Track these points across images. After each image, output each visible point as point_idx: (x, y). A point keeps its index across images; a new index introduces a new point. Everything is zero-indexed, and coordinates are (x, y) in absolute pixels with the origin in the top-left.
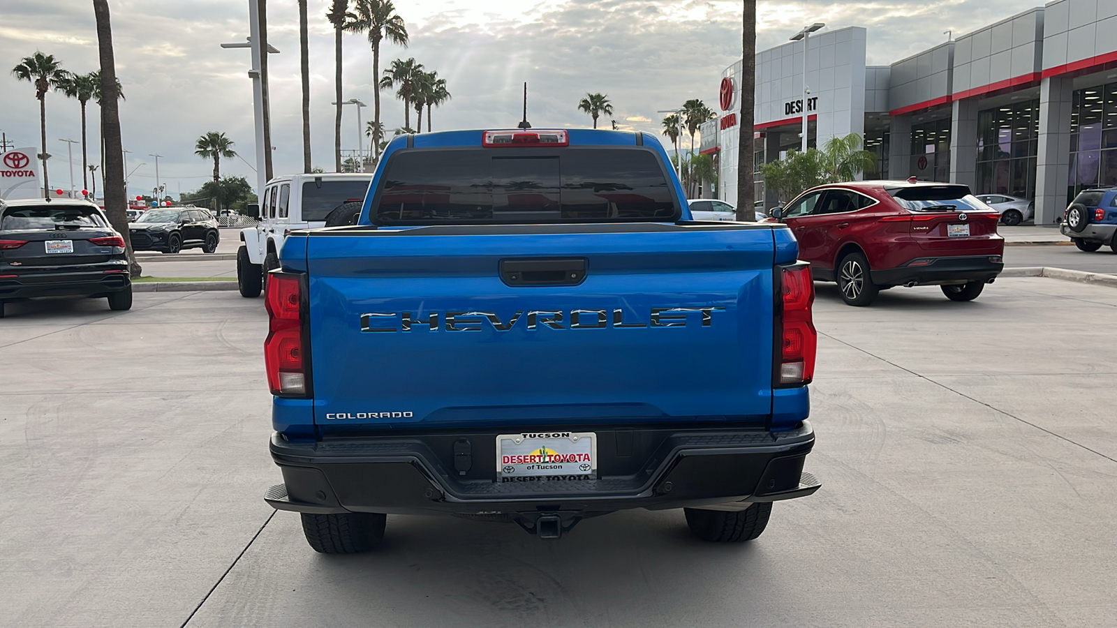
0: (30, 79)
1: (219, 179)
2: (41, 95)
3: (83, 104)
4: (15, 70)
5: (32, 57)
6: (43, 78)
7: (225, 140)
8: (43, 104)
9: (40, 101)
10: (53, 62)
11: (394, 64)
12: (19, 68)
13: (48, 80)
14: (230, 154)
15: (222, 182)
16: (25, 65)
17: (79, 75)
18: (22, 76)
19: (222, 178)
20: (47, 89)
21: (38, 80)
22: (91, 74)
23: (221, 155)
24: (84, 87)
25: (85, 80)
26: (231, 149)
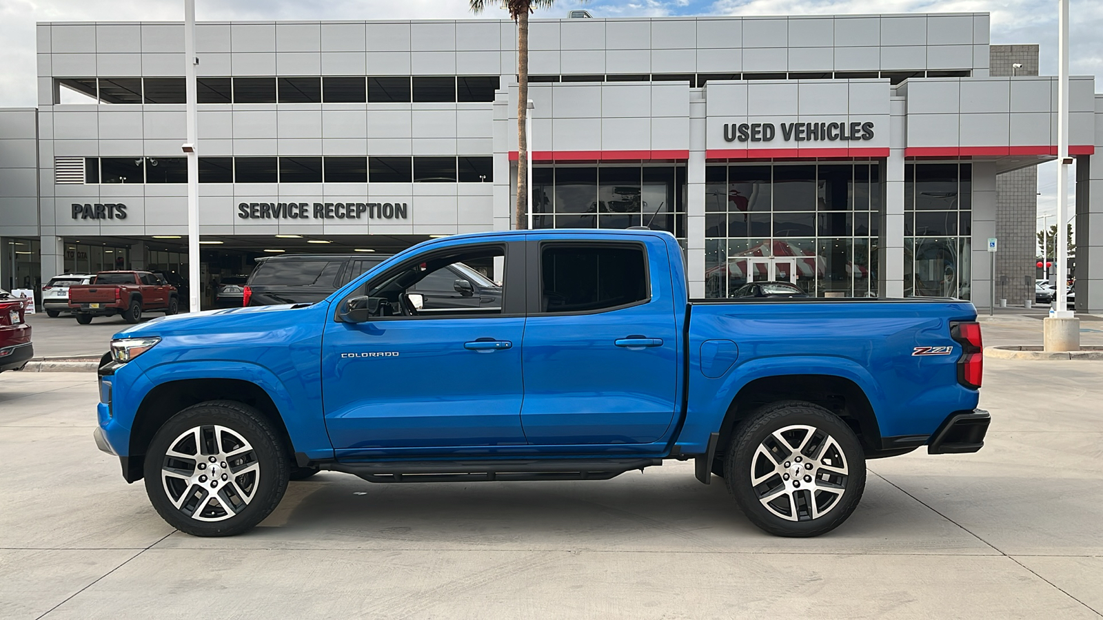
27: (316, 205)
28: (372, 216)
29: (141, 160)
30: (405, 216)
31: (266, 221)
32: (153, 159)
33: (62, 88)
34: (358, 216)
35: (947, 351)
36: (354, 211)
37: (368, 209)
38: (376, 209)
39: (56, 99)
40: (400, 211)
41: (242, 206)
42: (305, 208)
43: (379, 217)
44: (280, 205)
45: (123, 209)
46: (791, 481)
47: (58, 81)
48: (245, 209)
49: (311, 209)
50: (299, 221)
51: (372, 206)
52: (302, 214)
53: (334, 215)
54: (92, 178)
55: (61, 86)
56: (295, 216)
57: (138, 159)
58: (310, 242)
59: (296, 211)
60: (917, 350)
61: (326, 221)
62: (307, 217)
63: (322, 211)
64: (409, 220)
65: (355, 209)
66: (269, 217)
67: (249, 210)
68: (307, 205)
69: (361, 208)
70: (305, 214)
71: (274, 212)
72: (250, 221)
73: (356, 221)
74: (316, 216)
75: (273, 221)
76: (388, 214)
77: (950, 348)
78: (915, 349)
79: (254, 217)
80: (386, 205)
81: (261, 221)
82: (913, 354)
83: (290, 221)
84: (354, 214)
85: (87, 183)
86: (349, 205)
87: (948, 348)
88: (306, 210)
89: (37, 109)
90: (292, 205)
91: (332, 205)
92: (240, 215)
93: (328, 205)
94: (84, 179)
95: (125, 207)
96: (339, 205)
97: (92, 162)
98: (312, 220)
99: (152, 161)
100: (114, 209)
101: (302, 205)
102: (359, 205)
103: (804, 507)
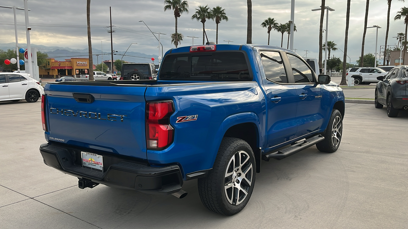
0: (266, 27)
1: (330, 59)
2: (269, 32)
3: (283, 34)
4: (262, 24)
5: (267, 19)
6: (270, 26)
7: (334, 44)
8: (269, 35)
9: (268, 34)
10: (274, 20)
11: (402, 9)
12: (263, 23)
13: (272, 26)
14: (335, 49)
15: (331, 60)
16: (265, 22)
17: (282, 24)
18: (264, 26)
19: (331, 58)
20: (271, 30)
21: (269, 27)
22: (286, 23)
23: (331, 50)
24: (283, 28)
25: (284, 25)
26: (335, 47)
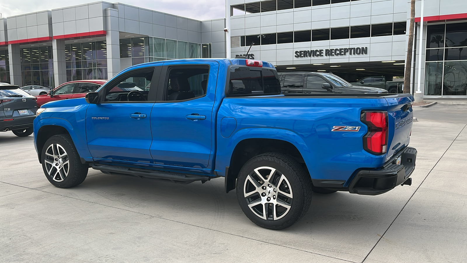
27: (326, 50)
28: (351, 54)
29: (259, 36)
30: (366, 53)
31: (306, 58)
32: (264, 35)
33: (234, 9)
34: (345, 54)
35: (356, 130)
36: (343, 52)
37: (349, 50)
38: (353, 51)
39: (232, 14)
40: (364, 51)
41: (296, 52)
42: (322, 52)
43: (354, 54)
44: (311, 51)
45: (253, 56)
46: (266, 197)
47: (232, 7)
48: (298, 53)
49: (324, 52)
50: (319, 58)
51: (351, 49)
52: (320, 55)
53: (334, 54)
54: (243, 45)
55: (233, 9)
56: (318, 55)
57: (258, 35)
58: (331, 66)
59: (318, 53)
60: (335, 128)
61: (331, 57)
62: (323, 56)
63: (329, 53)
64: (368, 55)
65: (343, 51)
66: (307, 56)
67: (299, 54)
68: (323, 50)
69: (346, 50)
70: (322, 54)
71: (309, 54)
72: (300, 58)
73: (344, 56)
74: (326, 55)
75: (309, 58)
76: (358, 52)
77: (358, 128)
78: (334, 127)
79: (301, 57)
80: (358, 48)
81: (304, 58)
82: (332, 130)
83: (316, 58)
84: (343, 53)
85: (241, 46)
86: (341, 49)
87: (357, 127)
88: (322, 53)
89: (225, 19)
90: (317, 51)
91: (334, 49)
92: (296, 56)
93: (332, 50)
94: (240, 45)
95: (253, 55)
96: (336, 50)
97: (243, 38)
98: (325, 57)
99: (263, 36)
100: (250, 56)
101: (321, 51)
102: (345, 49)
103: (270, 212)
